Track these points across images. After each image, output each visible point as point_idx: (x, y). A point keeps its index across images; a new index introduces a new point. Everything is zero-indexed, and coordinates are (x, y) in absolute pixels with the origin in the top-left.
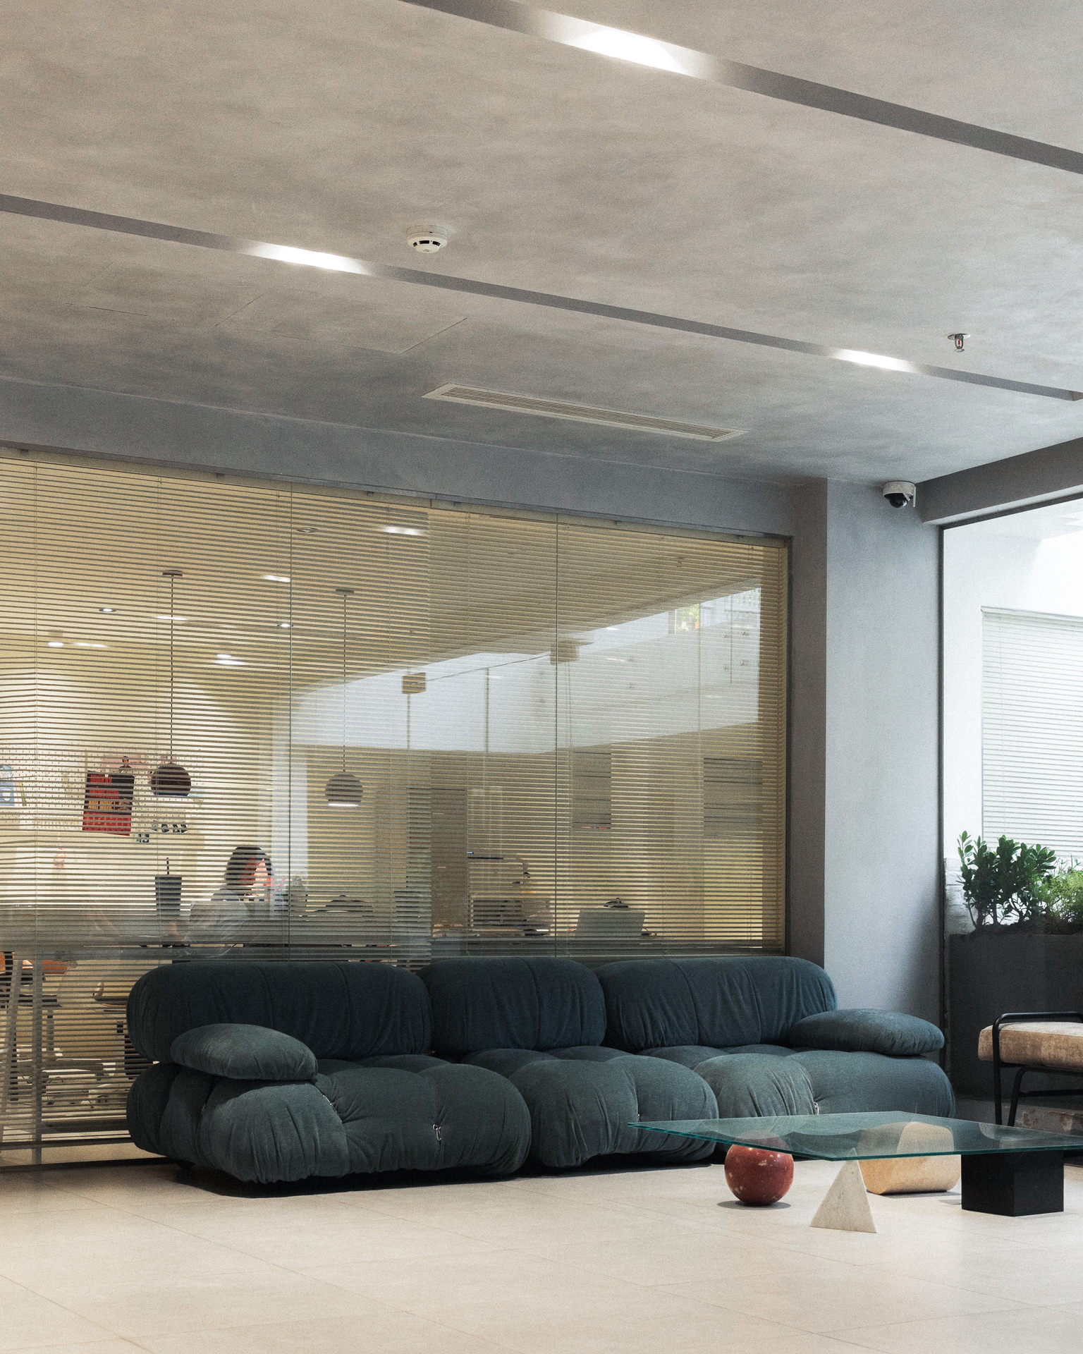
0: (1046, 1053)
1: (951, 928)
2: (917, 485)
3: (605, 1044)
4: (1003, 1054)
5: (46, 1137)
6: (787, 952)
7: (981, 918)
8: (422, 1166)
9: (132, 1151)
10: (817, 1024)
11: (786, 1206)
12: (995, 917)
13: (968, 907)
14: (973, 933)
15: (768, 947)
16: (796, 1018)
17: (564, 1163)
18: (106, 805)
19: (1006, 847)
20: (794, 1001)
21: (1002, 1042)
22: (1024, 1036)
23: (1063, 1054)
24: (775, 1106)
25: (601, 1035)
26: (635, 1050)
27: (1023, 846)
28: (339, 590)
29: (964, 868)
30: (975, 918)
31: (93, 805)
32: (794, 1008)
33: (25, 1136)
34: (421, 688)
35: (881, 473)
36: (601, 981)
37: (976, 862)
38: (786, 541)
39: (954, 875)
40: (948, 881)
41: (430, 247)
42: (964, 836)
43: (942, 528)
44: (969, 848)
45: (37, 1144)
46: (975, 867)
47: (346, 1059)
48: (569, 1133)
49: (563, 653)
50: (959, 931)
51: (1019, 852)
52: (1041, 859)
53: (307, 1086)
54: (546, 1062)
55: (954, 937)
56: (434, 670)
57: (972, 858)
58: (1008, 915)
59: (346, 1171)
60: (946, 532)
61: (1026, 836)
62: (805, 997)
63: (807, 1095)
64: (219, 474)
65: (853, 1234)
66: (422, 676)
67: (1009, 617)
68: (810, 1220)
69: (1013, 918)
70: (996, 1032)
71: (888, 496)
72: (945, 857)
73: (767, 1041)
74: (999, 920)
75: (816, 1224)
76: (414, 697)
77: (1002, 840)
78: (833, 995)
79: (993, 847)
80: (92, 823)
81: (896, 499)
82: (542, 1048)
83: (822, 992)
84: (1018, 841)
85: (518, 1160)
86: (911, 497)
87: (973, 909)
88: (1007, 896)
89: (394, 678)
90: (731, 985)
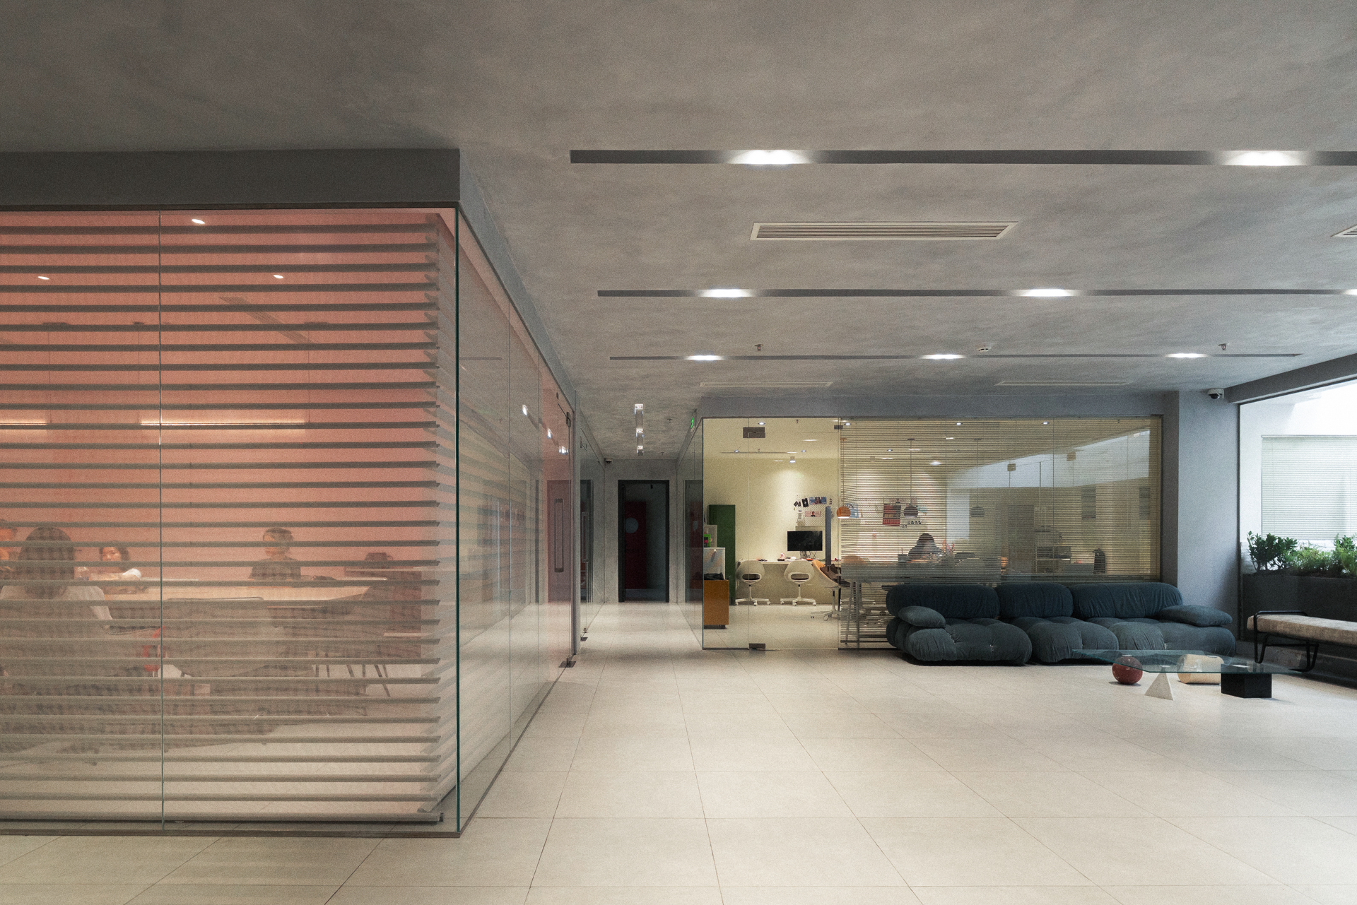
0: (1279, 629)
1: (1244, 571)
2: (1225, 389)
3: (1072, 616)
4: (1259, 628)
5: (861, 639)
6: (1161, 580)
7: (1259, 567)
8: (986, 659)
9: (888, 645)
10: (1170, 611)
11: (1140, 685)
12: (1266, 567)
13: (1253, 562)
14: (1255, 574)
15: (1153, 579)
16: (1162, 608)
17: (1050, 661)
18: (891, 516)
19: (1271, 538)
20: (1161, 600)
21: (1258, 623)
22: (1269, 621)
23: (1287, 630)
24: (1145, 645)
25: (1071, 612)
26: (1085, 619)
27: (1279, 538)
28: (975, 439)
29: (1250, 546)
30: (1257, 567)
31: (886, 516)
32: (1161, 602)
33: (854, 638)
34: (1014, 469)
35: (1207, 387)
36: (1072, 593)
37: (1255, 544)
38: (1161, 416)
39: (1245, 550)
40: (1242, 551)
41: (985, 350)
42: (1250, 533)
43: (1239, 404)
44: (1252, 538)
45: (858, 641)
46: (1255, 546)
47: (962, 618)
48: (1052, 650)
49: (1071, 457)
50: (1247, 572)
51: (1277, 541)
52: (1290, 543)
53: (941, 630)
54: (1044, 624)
55: (1245, 575)
56: (1019, 462)
57: (1254, 542)
58: (1273, 566)
59: (956, 659)
60: (1241, 406)
61: (1282, 534)
62: (1167, 599)
63: (1161, 640)
64: (920, 418)
65: (1162, 700)
66: (1014, 465)
67: (1276, 438)
68: (1145, 693)
69: (1275, 568)
70: (1255, 619)
71: (1210, 395)
72: (1241, 541)
73: (1147, 617)
74: (1268, 568)
75: (1148, 694)
76: (1012, 472)
77: (1268, 536)
78: (1181, 598)
79: (1265, 538)
80: (886, 522)
81: (1214, 396)
82: (1044, 617)
83: (1176, 598)
84: (1277, 535)
85: (1025, 660)
86: (1221, 394)
87: (1256, 563)
88: (1272, 558)
89: (1004, 465)
90: (1130, 593)
